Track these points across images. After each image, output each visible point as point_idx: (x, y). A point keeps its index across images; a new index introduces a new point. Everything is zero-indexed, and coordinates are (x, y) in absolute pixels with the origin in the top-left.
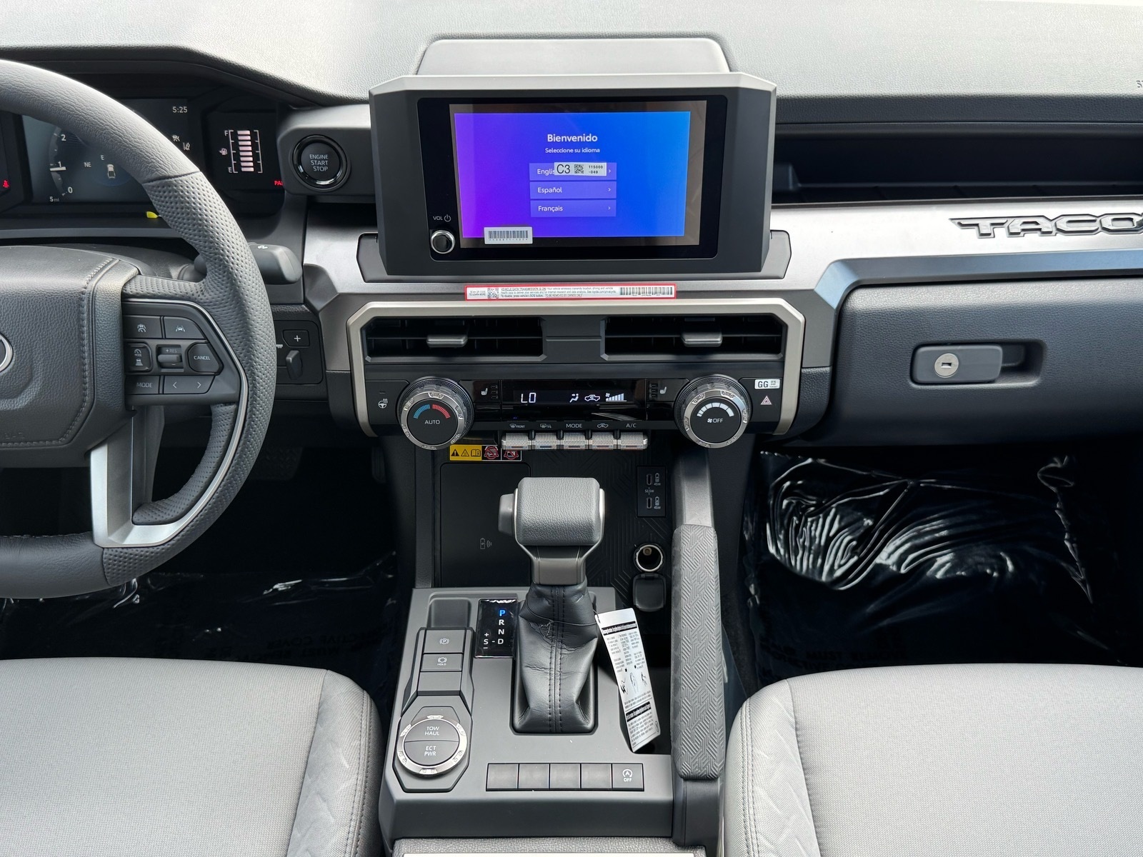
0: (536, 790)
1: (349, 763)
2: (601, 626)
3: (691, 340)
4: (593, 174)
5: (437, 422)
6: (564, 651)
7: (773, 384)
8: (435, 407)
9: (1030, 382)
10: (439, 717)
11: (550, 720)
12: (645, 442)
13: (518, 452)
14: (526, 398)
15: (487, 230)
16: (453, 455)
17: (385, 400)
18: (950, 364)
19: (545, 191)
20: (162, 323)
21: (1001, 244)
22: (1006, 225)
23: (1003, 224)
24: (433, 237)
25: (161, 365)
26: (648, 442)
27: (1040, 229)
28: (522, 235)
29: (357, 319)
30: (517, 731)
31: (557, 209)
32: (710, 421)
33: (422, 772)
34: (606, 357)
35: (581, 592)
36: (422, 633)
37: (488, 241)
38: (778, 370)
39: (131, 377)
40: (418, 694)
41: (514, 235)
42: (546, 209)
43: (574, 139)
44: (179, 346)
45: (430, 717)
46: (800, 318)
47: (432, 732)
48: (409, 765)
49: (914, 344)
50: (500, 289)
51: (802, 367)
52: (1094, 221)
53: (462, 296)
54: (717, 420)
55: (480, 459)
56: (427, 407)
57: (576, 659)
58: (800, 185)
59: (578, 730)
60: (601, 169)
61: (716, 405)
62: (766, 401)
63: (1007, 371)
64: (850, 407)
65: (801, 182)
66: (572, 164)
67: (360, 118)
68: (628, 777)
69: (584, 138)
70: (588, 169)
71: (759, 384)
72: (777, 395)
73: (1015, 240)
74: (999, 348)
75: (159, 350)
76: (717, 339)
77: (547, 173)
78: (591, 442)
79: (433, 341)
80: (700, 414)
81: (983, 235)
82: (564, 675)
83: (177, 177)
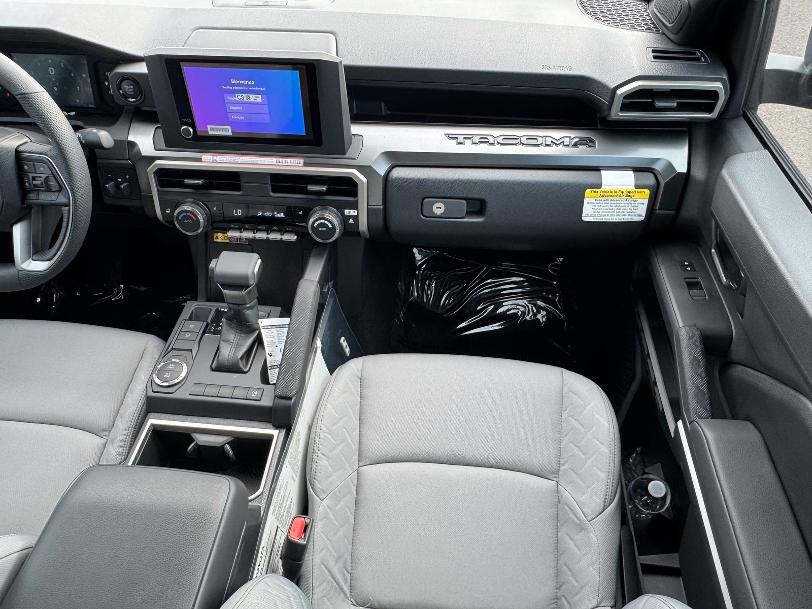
0: (211, 396)
1: (144, 377)
2: (261, 325)
3: (311, 188)
4: (255, 101)
5: (190, 221)
6: (242, 335)
7: (353, 212)
8: (188, 214)
9: (480, 220)
10: (177, 360)
11: (227, 366)
12: (295, 237)
13: (246, 239)
14: (237, 212)
15: (209, 127)
16: (216, 238)
17: (169, 209)
18: (440, 208)
19: (234, 108)
20: (34, 165)
21: (468, 148)
22: (472, 139)
23: (470, 138)
24: (182, 129)
25: (35, 186)
26: (298, 237)
27: (488, 142)
28: (227, 130)
29: (151, 169)
30: (213, 370)
31: (241, 118)
32: (320, 229)
33: (162, 384)
34: (272, 194)
35: (251, 308)
36: (184, 321)
37: (211, 133)
38: (355, 206)
39: (24, 191)
40: (172, 349)
41: (223, 130)
42: (236, 117)
43: (244, 82)
44: (41, 177)
45: (173, 360)
46: (364, 179)
47: (171, 367)
48: (158, 381)
49: (422, 197)
50: (218, 157)
51: (368, 205)
52: (517, 139)
53: (200, 160)
54: (324, 229)
55: (228, 241)
56: (184, 214)
57: (246, 339)
58: (389, 112)
59: (241, 372)
60: (259, 99)
61: (323, 221)
62: (351, 221)
63: (469, 213)
64: (393, 226)
65: (389, 110)
66: (244, 95)
67: (142, 68)
68: (255, 394)
69: (249, 82)
70: (252, 98)
71: (347, 212)
72: (356, 218)
73: (475, 146)
74: (464, 202)
75: (34, 179)
76: (324, 188)
77: (233, 99)
78: (269, 236)
79: (186, 181)
80: (315, 225)
81: (459, 143)
82: (239, 346)
83: (29, 94)
